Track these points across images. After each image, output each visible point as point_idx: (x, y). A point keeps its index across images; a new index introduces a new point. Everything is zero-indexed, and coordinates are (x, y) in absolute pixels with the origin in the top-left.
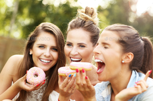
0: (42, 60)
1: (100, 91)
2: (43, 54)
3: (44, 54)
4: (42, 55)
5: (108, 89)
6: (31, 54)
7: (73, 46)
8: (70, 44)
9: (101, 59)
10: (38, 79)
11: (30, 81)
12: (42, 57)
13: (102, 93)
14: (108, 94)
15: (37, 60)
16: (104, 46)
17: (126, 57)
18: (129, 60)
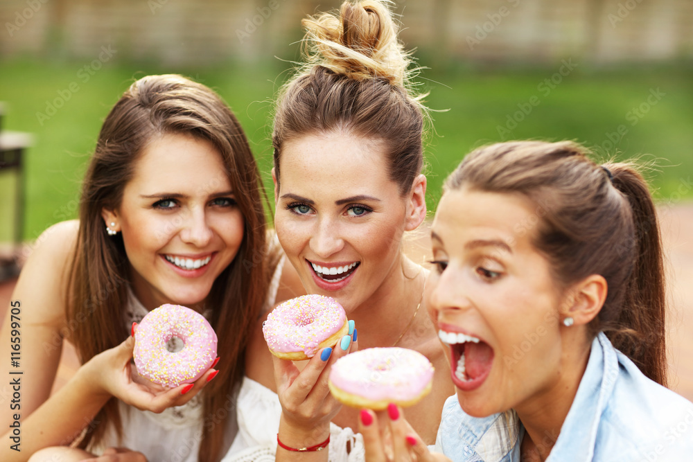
0: (177, 261)
1: (469, 434)
2: (177, 234)
3: (186, 236)
4: (176, 239)
5: (505, 427)
6: (115, 233)
10: (184, 363)
11: (152, 372)
12: (177, 248)
13: (480, 446)
14: (506, 449)
15: (155, 263)
17: (575, 300)
18: (589, 310)
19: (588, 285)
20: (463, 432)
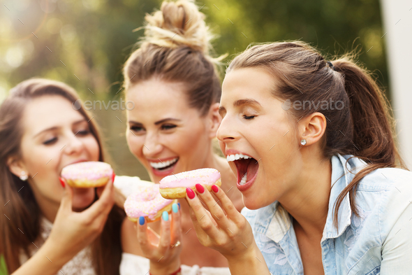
1: (260, 228)
5: (281, 217)
7: (145, 130)
8: (137, 127)
9: (242, 150)
13: (268, 232)
14: (285, 230)
16: (241, 111)
17: (306, 129)
18: (317, 134)
19: (312, 119)
20: (257, 228)
